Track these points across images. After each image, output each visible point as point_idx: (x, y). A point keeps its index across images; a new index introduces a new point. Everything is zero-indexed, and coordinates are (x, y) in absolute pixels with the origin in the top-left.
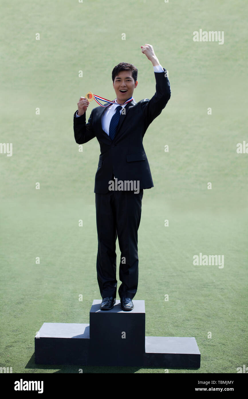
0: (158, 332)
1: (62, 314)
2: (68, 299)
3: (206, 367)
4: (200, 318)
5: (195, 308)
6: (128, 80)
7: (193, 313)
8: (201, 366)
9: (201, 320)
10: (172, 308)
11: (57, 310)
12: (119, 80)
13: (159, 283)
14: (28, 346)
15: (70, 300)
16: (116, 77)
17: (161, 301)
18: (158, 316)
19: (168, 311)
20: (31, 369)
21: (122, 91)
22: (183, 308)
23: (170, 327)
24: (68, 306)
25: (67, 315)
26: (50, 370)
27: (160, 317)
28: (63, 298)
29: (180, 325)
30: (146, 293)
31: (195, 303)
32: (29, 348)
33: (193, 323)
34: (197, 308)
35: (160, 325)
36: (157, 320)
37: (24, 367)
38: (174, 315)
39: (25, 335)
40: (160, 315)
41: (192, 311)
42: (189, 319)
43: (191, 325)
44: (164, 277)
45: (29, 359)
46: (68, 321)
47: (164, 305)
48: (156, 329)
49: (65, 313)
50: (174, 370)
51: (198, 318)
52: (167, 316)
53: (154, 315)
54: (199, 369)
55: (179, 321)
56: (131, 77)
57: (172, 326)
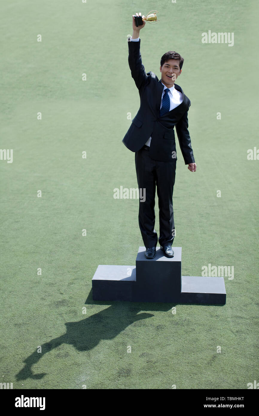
0: (195, 269)
1: (113, 250)
2: (119, 234)
3: (231, 303)
4: (232, 255)
5: (229, 244)
6: (175, 68)
7: (227, 249)
8: (226, 303)
9: (233, 256)
10: (209, 243)
11: (109, 245)
12: (168, 66)
13: (200, 214)
14: (86, 284)
15: (119, 235)
16: (166, 63)
17: (200, 236)
18: (196, 251)
19: (205, 247)
20: (90, 305)
21: (169, 76)
22: (219, 243)
23: (205, 264)
24: (118, 241)
25: (118, 251)
26: (105, 305)
27: (198, 253)
28: (113, 232)
29: (214, 262)
30: (188, 226)
31: (230, 238)
32: (87, 285)
33: (226, 260)
34: (232, 243)
35: (197, 261)
36: (195, 256)
37: (84, 303)
38: (210, 251)
39: (83, 272)
40: (198, 251)
41: (227, 247)
42: (223, 255)
43: (224, 262)
44: (205, 208)
45: (87, 295)
46: (119, 257)
47: (202, 240)
48: (193, 266)
49: (116, 249)
50: (204, 306)
51: (231, 255)
52: (204, 252)
53: (192, 250)
54: (224, 306)
55: (214, 258)
56: (178, 66)
57: (207, 263)
